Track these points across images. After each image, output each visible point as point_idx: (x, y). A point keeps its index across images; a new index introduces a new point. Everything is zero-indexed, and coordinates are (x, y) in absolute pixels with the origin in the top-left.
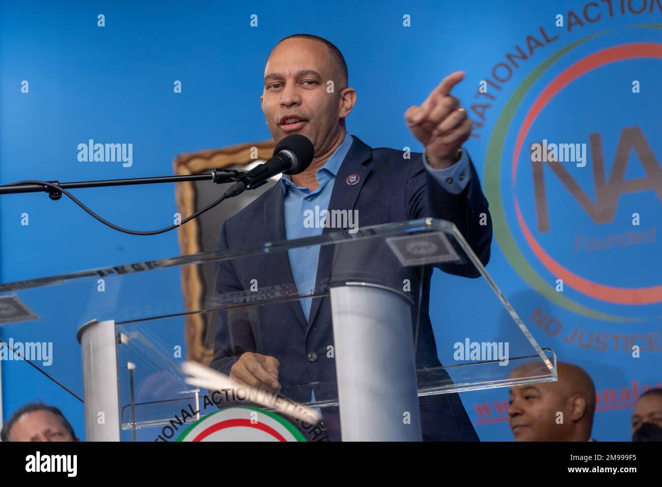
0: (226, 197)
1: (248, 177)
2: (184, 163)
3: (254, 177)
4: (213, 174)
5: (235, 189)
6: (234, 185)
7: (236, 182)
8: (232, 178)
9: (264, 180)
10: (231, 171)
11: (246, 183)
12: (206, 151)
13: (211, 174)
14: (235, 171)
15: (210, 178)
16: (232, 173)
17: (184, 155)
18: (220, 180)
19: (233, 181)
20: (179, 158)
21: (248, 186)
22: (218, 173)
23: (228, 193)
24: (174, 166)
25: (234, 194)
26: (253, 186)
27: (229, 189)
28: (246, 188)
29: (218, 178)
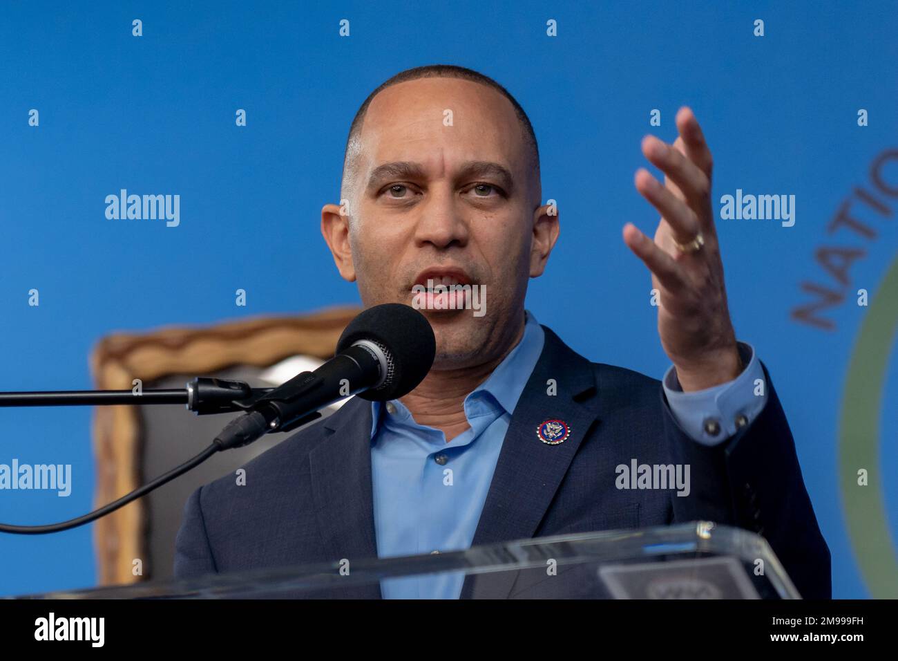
0: (219, 447)
1: (272, 402)
2: (116, 355)
3: (289, 401)
4: (191, 390)
5: (240, 428)
6: (238, 419)
7: (244, 412)
8: (234, 402)
9: (312, 411)
10: (234, 384)
11: (269, 414)
12: (171, 329)
13: (185, 390)
14: (244, 386)
15: (183, 400)
16: (236, 390)
17: (120, 338)
18: (206, 405)
19: (238, 409)
20: (106, 342)
21: (273, 424)
22: (202, 388)
23: (224, 439)
24: (93, 361)
25: (240, 440)
26: (285, 425)
27: (228, 428)
28: (269, 427)
29: (200, 401)
